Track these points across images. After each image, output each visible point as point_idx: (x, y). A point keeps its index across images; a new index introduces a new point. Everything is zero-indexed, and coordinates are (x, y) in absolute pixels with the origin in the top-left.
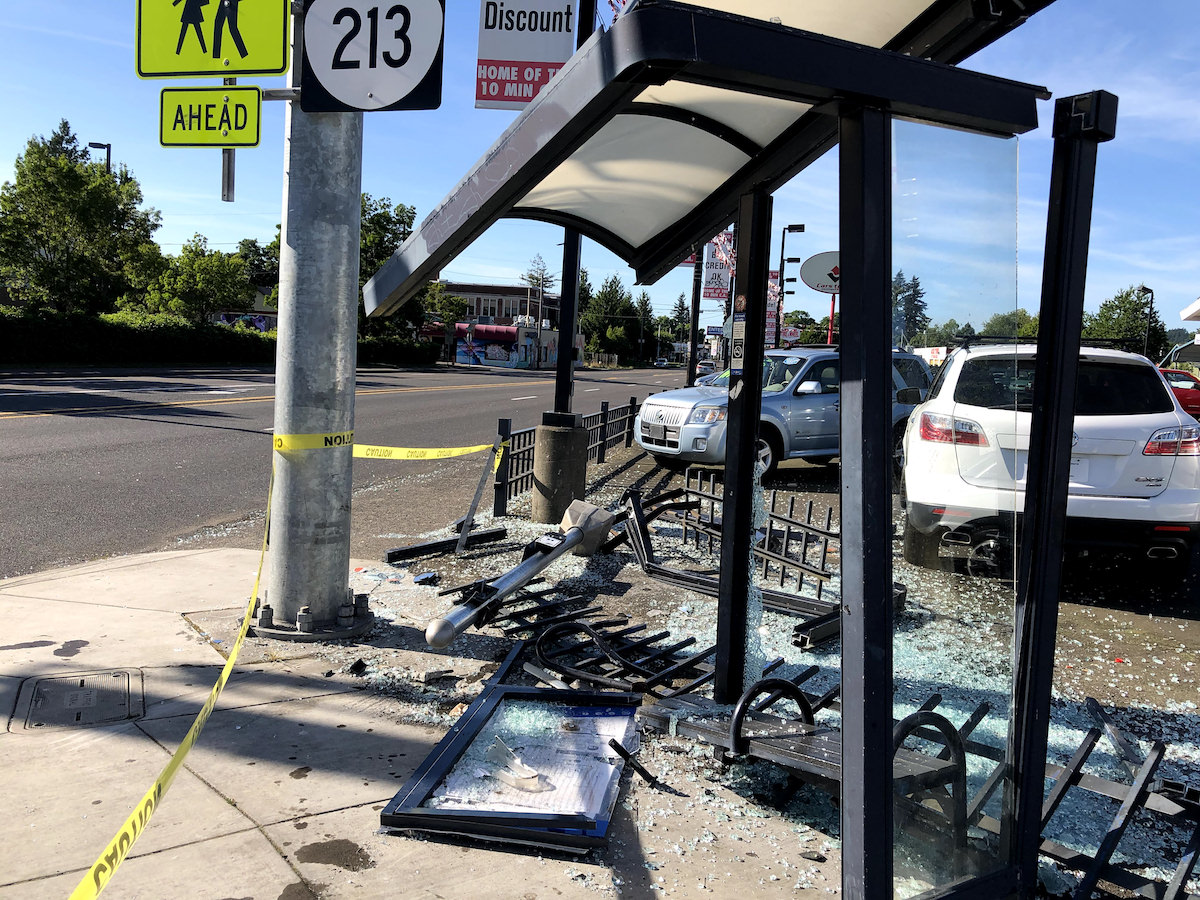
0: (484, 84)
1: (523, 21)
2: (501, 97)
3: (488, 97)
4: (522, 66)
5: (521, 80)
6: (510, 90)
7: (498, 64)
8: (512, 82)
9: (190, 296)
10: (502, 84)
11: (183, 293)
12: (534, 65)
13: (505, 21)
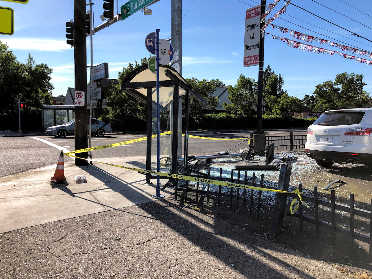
0: (245, 62)
1: (251, 47)
2: (248, 64)
3: (246, 65)
4: (251, 57)
5: (251, 60)
6: (249, 62)
7: (247, 57)
8: (249, 61)
9: (282, 110)
10: (248, 61)
11: (281, 109)
12: (253, 56)
13: (248, 48)
